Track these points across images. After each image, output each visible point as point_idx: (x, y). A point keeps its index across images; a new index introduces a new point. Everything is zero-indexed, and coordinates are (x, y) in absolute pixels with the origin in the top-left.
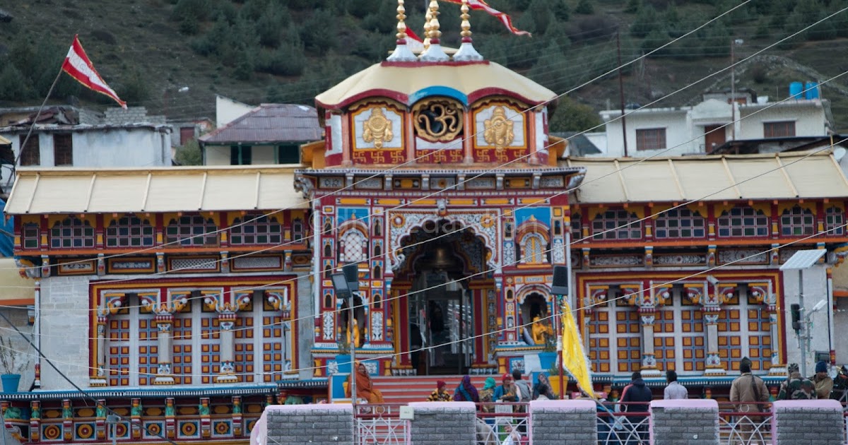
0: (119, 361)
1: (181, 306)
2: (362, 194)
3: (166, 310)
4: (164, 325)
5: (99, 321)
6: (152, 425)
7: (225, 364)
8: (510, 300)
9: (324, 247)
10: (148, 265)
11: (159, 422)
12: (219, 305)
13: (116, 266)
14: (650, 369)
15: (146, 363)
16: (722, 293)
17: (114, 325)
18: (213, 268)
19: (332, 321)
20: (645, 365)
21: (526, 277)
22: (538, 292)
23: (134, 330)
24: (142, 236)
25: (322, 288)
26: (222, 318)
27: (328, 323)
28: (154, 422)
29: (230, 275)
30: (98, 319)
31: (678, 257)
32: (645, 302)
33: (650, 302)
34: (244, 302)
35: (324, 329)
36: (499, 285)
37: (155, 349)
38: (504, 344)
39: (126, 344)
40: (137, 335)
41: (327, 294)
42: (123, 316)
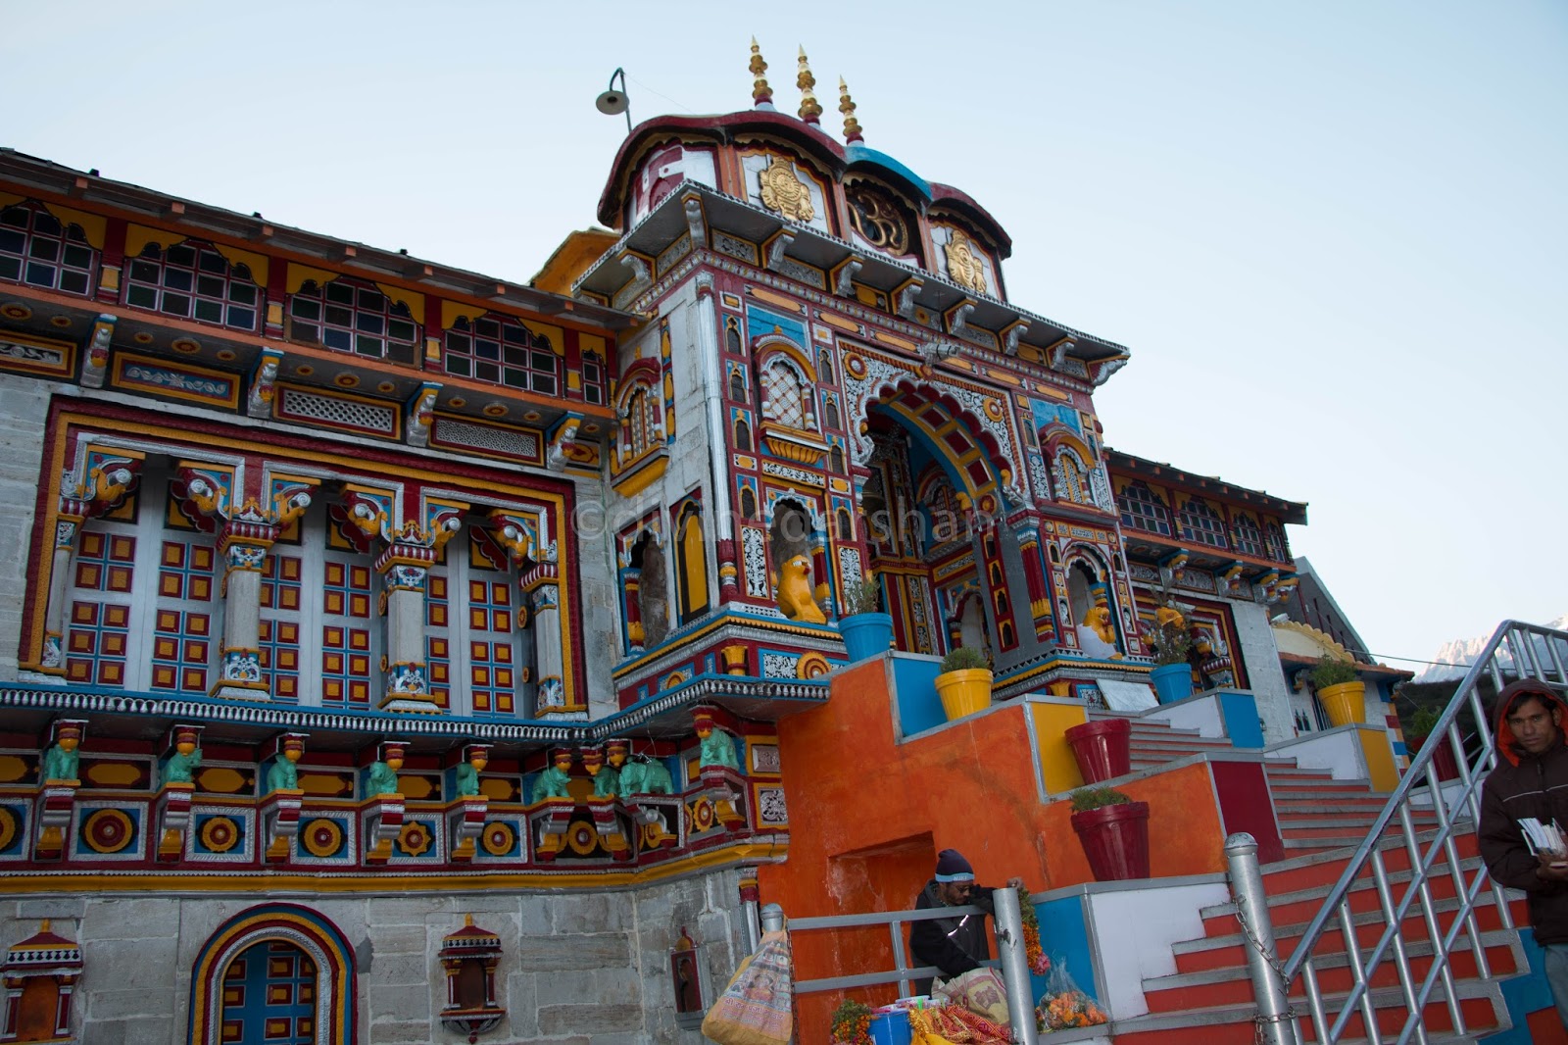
0: (98, 642)
1: (293, 511)
2: (793, 289)
3: (256, 512)
4: (249, 551)
5: (65, 510)
6: (217, 821)
7: (407, 672)
9: (730, 378)
10: (222, 389)
11: (236, 812)
12: (390, 524)
13: (135, 372)
15: (174, 657)
17: (92, 546)
18: (384, 429)
19: (761, 552)
23: (147, 566)
24: (225, 304)
25: (731, 471)
26: (401, 554)
27: (754, 557)
28: (223, 811)
29: (425, 452)
30: (61, 503)
34: (448, 528)
35: (747, 569)
37: (201, 622)
39: (119, 598)
40: (155, 581)
41: (746, 487)
42: (117, 525)
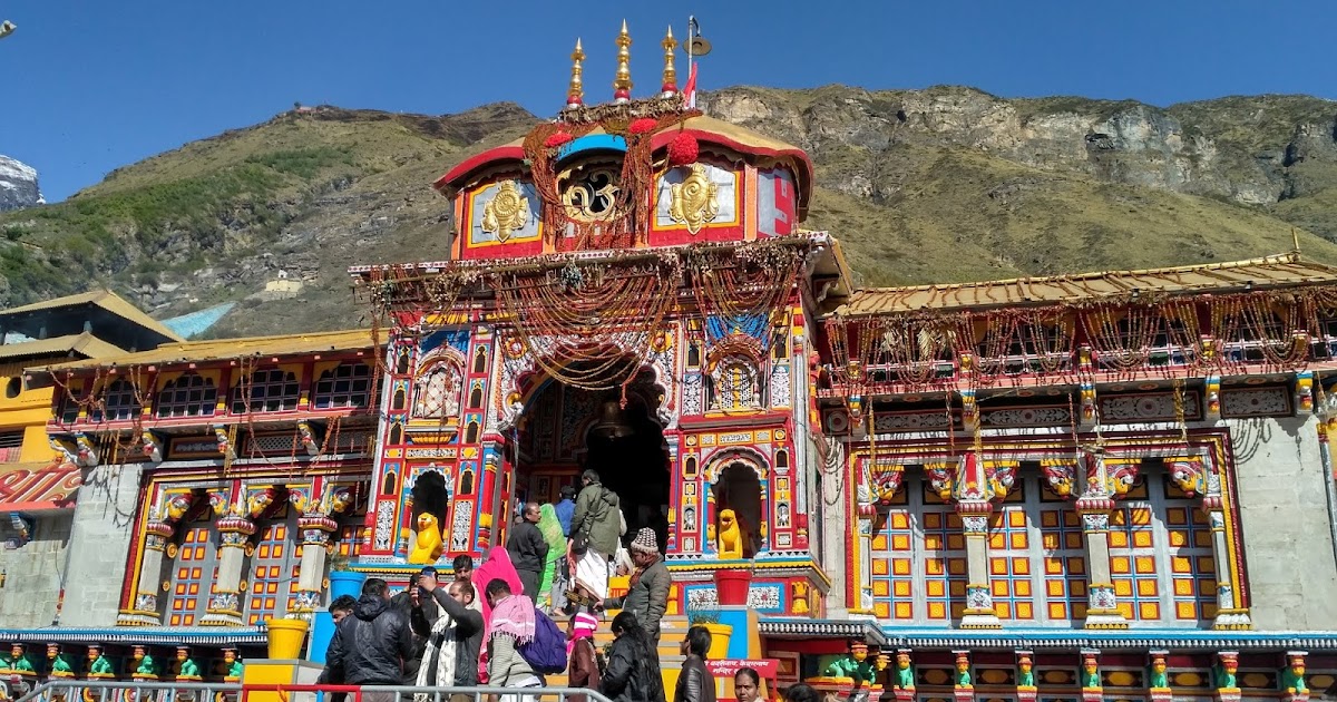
0: (187, 589)
1: (257, 506)
3: (235, 512)
4: (229, 534)
5: (149, 528)
8: (689, 477)
9: (394, 393)
12: (306, 504)
13: (178, 448)
14: (979, 614)
16: (1114, 475)
17: (190, 537)
20: (971, 606)
21: (720, 435)
22: (743, 461)
24: (202, 403)
25: (382, 460)
26: (305, 523)
27: (385, 521)
30: (147, 524)
31: (1025, 412)
32: (968, 493)
33: (977, 493)
34: (341, 500)
35: (377, 531)
36: (673, 450)
38: (676, 559)
41: (390, 471)
